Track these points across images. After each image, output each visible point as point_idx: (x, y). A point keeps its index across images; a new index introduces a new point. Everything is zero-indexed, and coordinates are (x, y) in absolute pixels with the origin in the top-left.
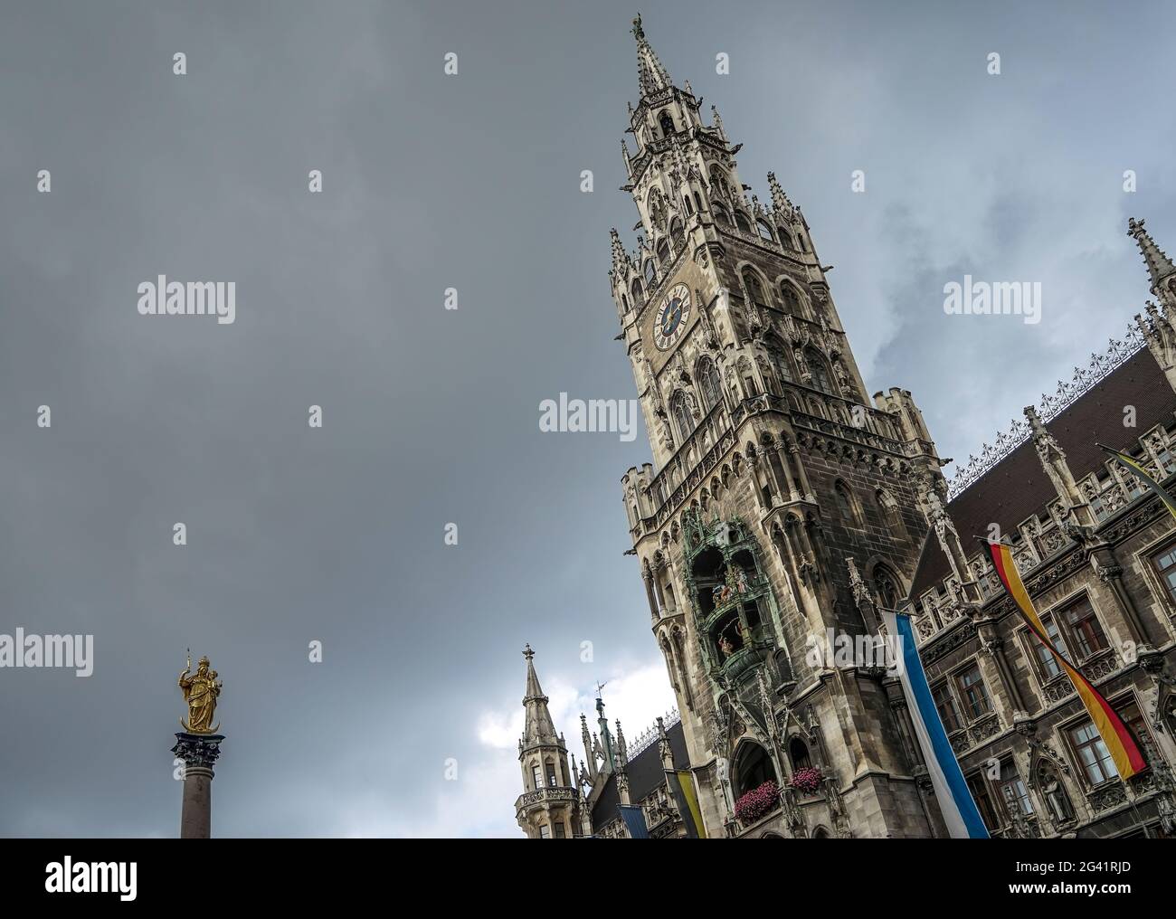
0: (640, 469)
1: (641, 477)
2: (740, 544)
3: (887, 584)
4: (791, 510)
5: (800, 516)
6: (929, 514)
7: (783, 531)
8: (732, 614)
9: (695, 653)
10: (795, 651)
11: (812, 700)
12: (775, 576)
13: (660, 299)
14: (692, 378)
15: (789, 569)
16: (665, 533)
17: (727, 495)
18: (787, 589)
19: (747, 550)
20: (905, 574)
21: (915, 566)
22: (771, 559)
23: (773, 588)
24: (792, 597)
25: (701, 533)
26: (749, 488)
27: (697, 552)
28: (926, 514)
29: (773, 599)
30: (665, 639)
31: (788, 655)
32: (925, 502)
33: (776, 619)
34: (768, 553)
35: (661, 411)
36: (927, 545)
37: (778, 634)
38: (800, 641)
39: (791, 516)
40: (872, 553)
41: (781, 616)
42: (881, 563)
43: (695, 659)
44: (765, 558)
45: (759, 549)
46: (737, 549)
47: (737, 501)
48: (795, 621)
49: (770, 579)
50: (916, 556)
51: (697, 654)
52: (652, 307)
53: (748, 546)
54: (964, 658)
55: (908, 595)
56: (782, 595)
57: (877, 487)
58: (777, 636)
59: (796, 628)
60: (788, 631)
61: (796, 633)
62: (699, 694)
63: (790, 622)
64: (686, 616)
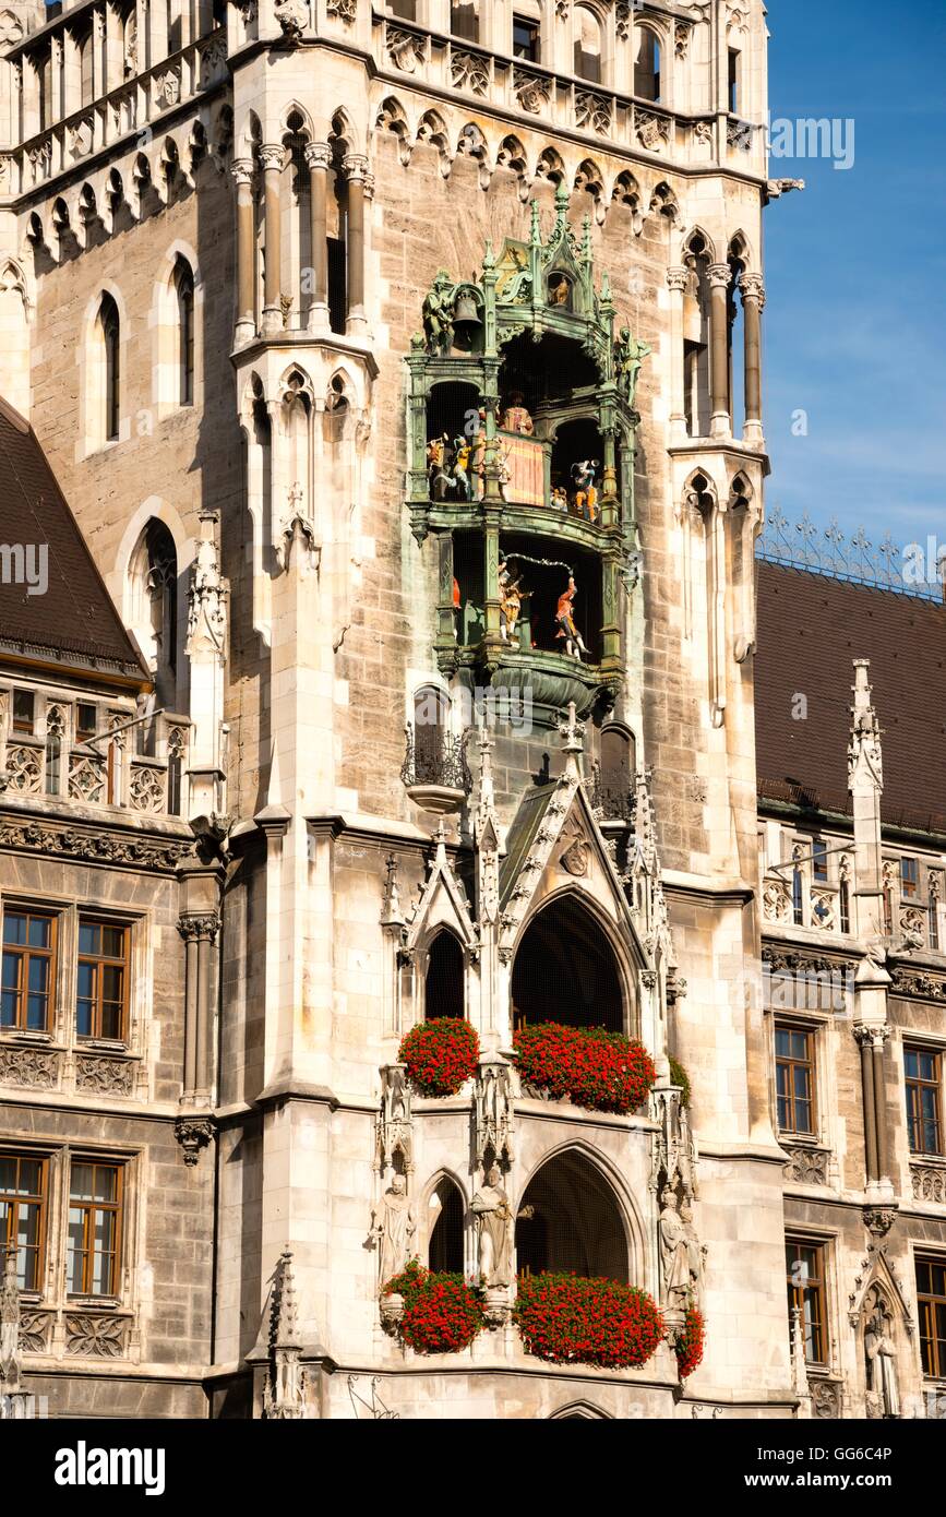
22: (660, 512)
29: (639, 603)
34: (658, 496)
37: (631, 690)
44: (647, 495)
45: (642, 459)
48: (679, 702)
49: (645, 553)
56: (664, 619)
58: (627, 693)
59: (676, 720)
60: (657, 708)
61: (673, 733)
62: (361, 623)
63: (666, 692)
64: (376, 385)
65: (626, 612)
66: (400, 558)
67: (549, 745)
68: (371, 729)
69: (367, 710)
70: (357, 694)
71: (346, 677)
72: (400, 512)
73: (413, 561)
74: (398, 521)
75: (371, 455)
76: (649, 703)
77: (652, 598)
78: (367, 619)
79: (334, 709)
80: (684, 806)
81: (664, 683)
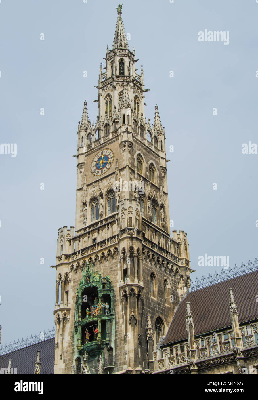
0: (69, 228)
1: (68, 232)
2: (107, 290)
3: (160, 327)
4: (134, 287)
5: (136, 292)
6: (181, 295)
7: (128, 296)
8: (96, 322)
9: (71, 330)
10: (118, 351)
12: (118, 313)
13: (100, 151)
14: (104, 196)
15: (126, 313)
16: (73, 266)
17: (107, 264)
18: (121, 321)
19: (109, 295)
20: (167, 323)
21: (171, 320)
23: (116, 317)
24: (123, 326)
25: (91, 278)
26: (117, 266)
27: (87, 286)
28: (180, 294)
29: (114, 322)
30: (59, 319)
31: (114, 353)
32: (181, 289)
33: (113, 332)
35: (86, 203)
36: (178, 310)
37: (113, 340)
38: (121, 349)
39: (132, 290)
40: (157, 311)
41: (116, 332)
42: (159, 317)
43: (70, 334)
44: (116, 302)
45: (114, 296)
46: (105, 292)
47: (110, 268)
48: (121, 337)
49: (115, 313)
50: (172, 315)
51: (71, 332)
52: (95, 152)
53: (110, 293)
55: (166, 334)
56: (119, 323)
57: (165, 278)
59: (121, 341)
60: (117, 341)
61: (120, 344)
62: (67, 352)
63: (119, 337)
64: (71, 310)
65: (112, 325)
66: (73, 338)
68: (68, 370)
71: (64, 363)
72: (74, 329)
73: (75, 337)
75: (70, 323)
76: (116, 340)
77: (117, 320)
78: (68, 351)
79: (62, 369)
80: (122, 357)
81: (119, 335)
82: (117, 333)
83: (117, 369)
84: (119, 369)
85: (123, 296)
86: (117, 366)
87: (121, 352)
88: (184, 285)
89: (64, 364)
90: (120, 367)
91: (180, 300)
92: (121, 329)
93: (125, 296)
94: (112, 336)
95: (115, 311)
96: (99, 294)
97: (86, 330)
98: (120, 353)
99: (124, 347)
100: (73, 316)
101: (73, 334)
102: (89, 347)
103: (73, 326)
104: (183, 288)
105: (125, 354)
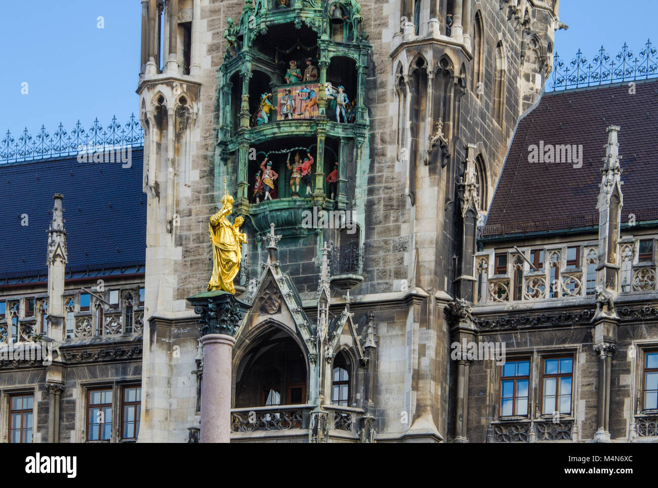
2: (346, 45)
5: (456, 68)
6: (526, 98)
7: (431, 76)
8: (308, 141)
9: (202, 152)
10: (376, 239)
11: (377, 311)
12: (383, 123)
18: (392, 150)
19: (353, 62)
22: (384, 94)
23: (372, 138)
27: (279, 20)
29: (366, 151)
30: (162, 110)
31: (363, 239)
33: (361, 180)
34: (383, 85)
37: (358, 202)
38: (387, 231)
41: (371, 180)
42: (481, 154)
43: (201, 162)
44: (375, 88)
45: (371, 69)
46: (341, 51)
48: (390, 199)
49: (372, 122)
51: (205, 157)
53: (356, 56)
54: (564, 342)
55: (488, 208)
56: (383, 155)
57: (500, 36)
58: (355, 204)
59: (389, 210)
60: (375, 207)
61: (386, 217)
62: (190, 215)
63: (382, 196)
64: (202, 89)
65: (357, 159)
66: (214, 175)
67: (301, 247)
68: (194, 267)
69: (193, 258)
70: (186, 252)
71: (181, 245)
72: (214, 151)
73: (221, 174)
74: (213, 157)
75: (198, 127)
76: (370, 207)
77: (375, 146)
78: (194, 212)
79: (173, 263)
80: (391, 256)
81: (381, 192)
82: (376, 185)
83: (372, 285)
84: (376, 286)
85: (411, 73)
86: (372, 279)
87: (386, 242)
88: (536, 66)
89: (180, 249)
90: (380, 281)
91: (521, 113)
92: (389, 174)
93: (419, 75)
94: (357, 190)
95: (370, 117)
96: (323, 54)
97: (266, 159)
98: (382, 244)
99: (398, 228)
100: (213, 108)
101: (212, 163)
102: (279, 213)
103: (211, 141)
104: (534, 77)
105: (403, 248)
